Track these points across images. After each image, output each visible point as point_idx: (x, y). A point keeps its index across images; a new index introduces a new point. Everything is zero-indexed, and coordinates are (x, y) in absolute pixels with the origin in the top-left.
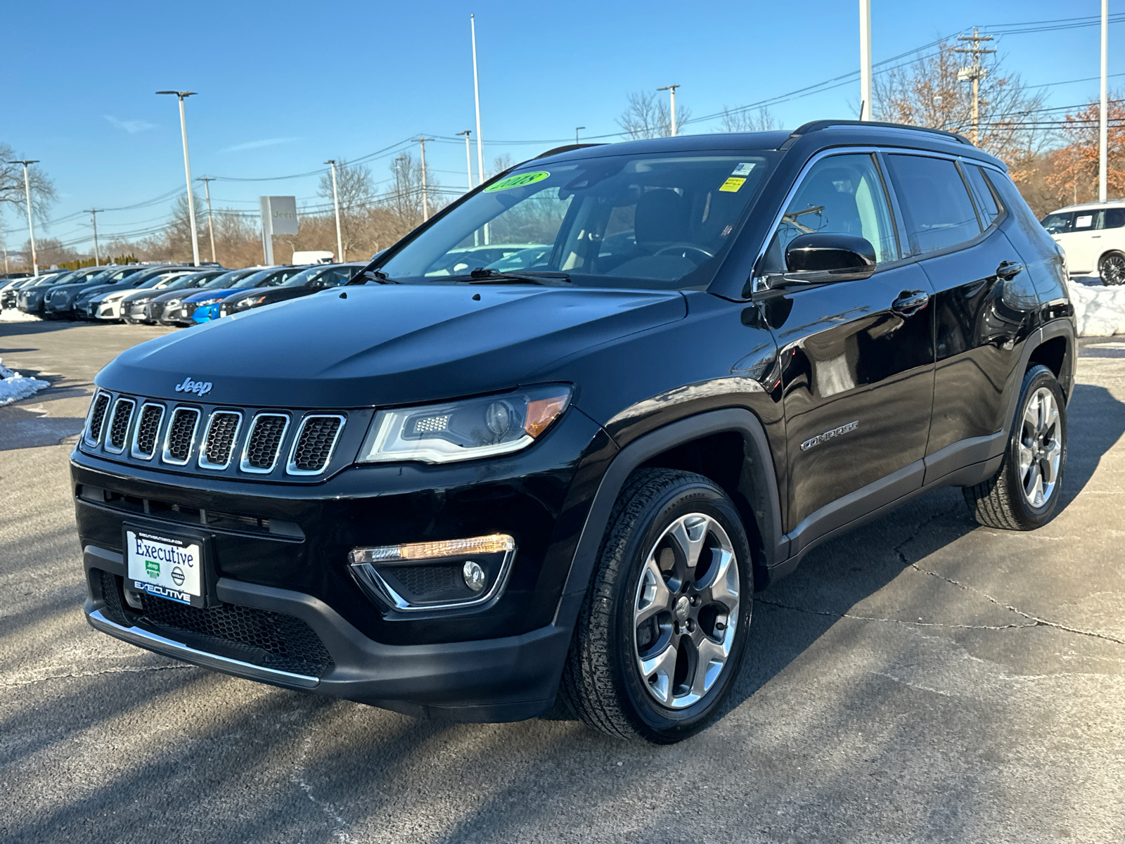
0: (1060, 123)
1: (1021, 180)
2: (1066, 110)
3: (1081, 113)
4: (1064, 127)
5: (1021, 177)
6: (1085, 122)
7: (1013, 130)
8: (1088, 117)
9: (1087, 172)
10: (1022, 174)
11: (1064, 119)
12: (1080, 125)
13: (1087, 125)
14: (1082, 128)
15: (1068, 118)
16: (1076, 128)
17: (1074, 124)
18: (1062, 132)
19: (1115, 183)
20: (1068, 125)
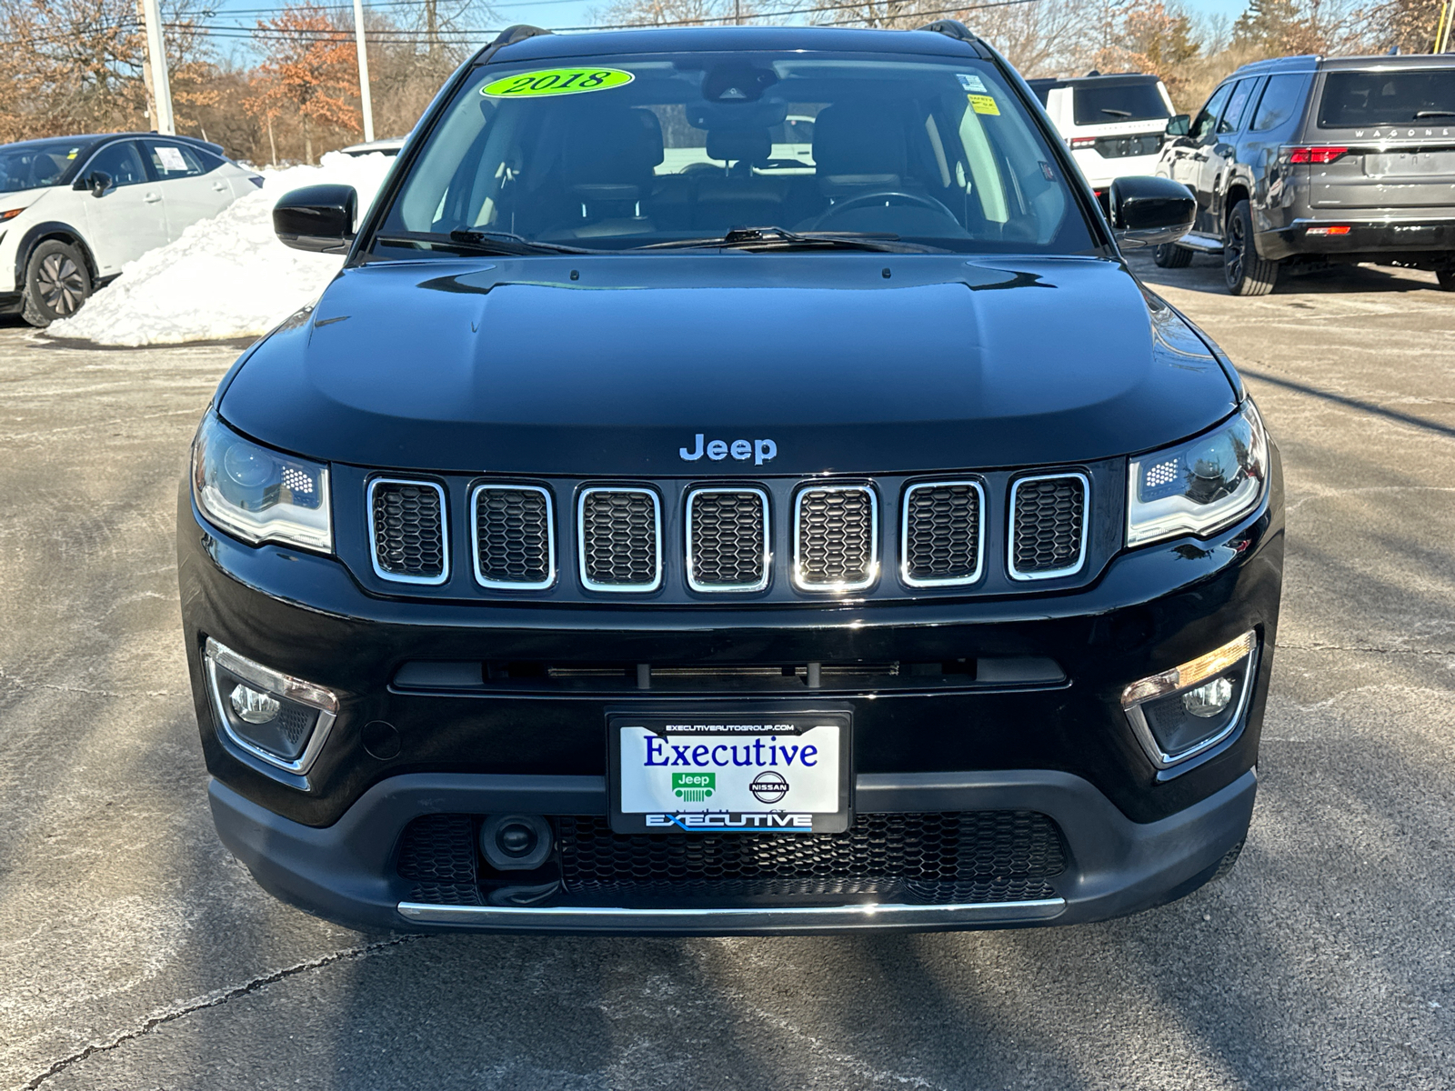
0: (250, 30)
1: (211, 103)
2: (256, 14)
3: (277, 20)
4: (256, 36)
5: (211, 99)
6: (283, 31)
7: (193, 34)
8: (286, 25)
9: (291, 98)
10: (213, 95)
11: (256, 26)
12: (276, 34)
13: (286, 35)
14: (279, 39)
15: (260, 25)
16: (270, 38)
17: (268, 33)
18: (255, 42)
19: (328, 114)
20: (261, 34)
